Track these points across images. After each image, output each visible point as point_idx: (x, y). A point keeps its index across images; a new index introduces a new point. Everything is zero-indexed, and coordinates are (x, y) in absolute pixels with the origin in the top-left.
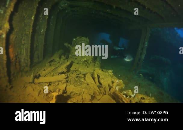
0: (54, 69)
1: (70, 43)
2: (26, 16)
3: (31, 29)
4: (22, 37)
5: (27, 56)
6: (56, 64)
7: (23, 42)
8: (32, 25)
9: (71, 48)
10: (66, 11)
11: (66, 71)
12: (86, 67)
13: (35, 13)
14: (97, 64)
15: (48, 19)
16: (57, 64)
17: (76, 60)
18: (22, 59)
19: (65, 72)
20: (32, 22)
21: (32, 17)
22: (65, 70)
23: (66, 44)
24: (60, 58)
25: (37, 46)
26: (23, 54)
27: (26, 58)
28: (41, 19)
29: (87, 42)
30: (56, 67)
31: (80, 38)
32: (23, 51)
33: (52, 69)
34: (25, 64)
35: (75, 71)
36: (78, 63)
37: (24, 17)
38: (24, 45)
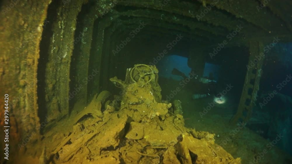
0: (89, 140)
1: (122, 76)
2: (26, 25)
3: (37, 52)
4: (18, 72)
5: (33, 110)
6: (94, 125)
7: (22, 83)
8: (38, 43)
9: (124, 86)
10: (112, 18)
11: (117, 145)
12: (159, 128)
13: (44, 17)
14: (178, 119)
15: (75, 31)
16: (96, 124)
17: (136, 113)
18: (24, 117)
19: (115, 147)
20: (39, 38)
21: (37, 26)
22: (115, 144)
23: (114, 80)
24: (103, 109)
25: (54, 88)
26: (24, 107)
27: (32, 116)
28: (63, 31)
29: (154, 73)
30: (94, 134)
31: (140, 67)
32: (24, 101)
33: (86, 140)
34: (30, 127)
35: (137, 140)
36: (140, 122)
37: (21, 27)
38: (24, 87)
